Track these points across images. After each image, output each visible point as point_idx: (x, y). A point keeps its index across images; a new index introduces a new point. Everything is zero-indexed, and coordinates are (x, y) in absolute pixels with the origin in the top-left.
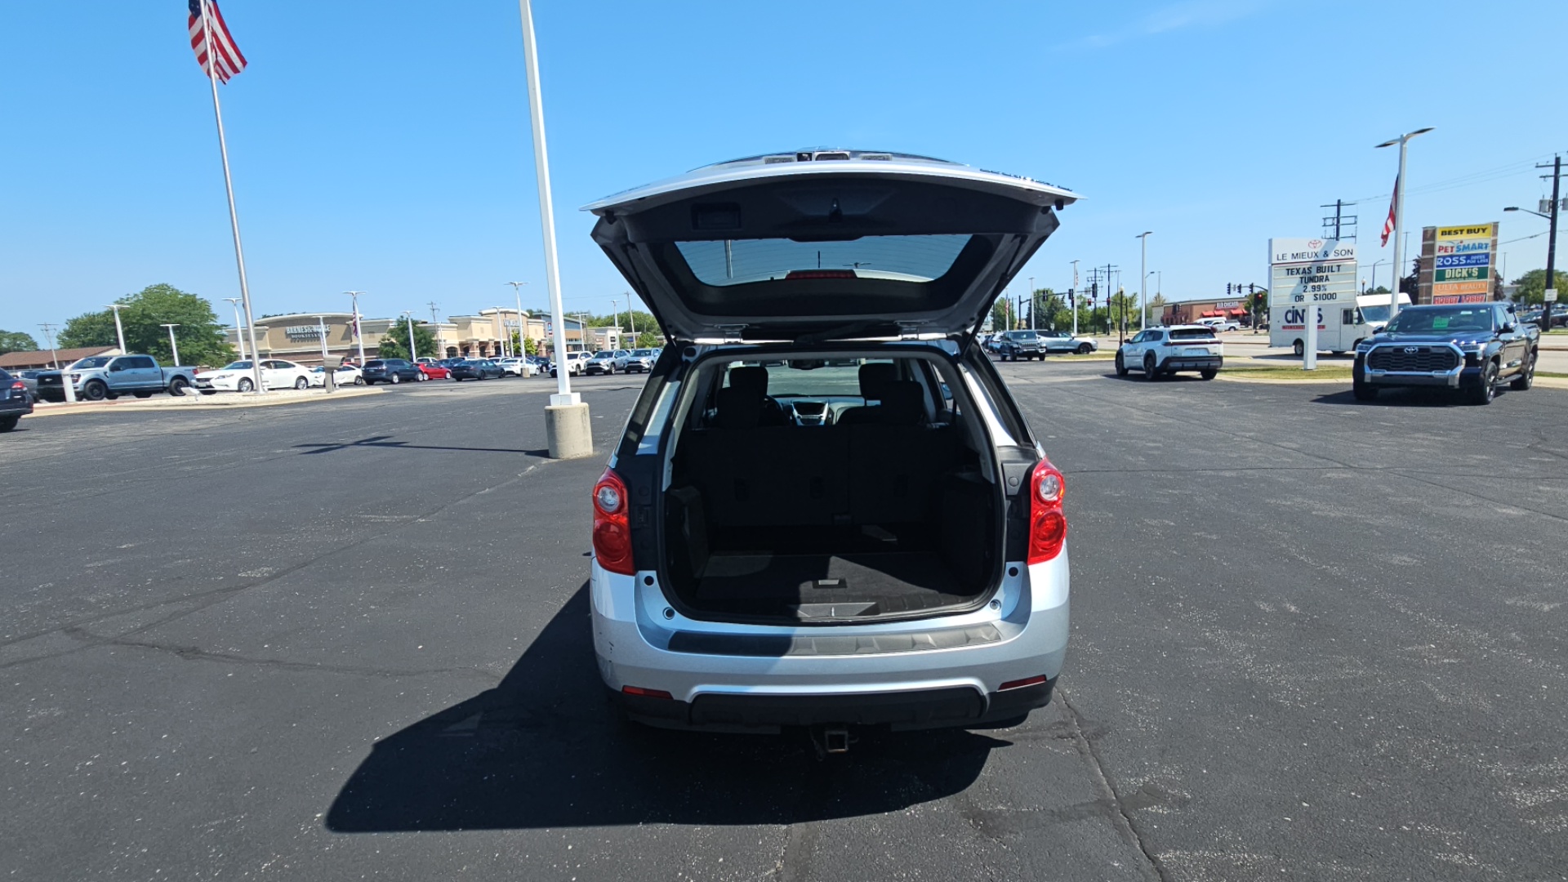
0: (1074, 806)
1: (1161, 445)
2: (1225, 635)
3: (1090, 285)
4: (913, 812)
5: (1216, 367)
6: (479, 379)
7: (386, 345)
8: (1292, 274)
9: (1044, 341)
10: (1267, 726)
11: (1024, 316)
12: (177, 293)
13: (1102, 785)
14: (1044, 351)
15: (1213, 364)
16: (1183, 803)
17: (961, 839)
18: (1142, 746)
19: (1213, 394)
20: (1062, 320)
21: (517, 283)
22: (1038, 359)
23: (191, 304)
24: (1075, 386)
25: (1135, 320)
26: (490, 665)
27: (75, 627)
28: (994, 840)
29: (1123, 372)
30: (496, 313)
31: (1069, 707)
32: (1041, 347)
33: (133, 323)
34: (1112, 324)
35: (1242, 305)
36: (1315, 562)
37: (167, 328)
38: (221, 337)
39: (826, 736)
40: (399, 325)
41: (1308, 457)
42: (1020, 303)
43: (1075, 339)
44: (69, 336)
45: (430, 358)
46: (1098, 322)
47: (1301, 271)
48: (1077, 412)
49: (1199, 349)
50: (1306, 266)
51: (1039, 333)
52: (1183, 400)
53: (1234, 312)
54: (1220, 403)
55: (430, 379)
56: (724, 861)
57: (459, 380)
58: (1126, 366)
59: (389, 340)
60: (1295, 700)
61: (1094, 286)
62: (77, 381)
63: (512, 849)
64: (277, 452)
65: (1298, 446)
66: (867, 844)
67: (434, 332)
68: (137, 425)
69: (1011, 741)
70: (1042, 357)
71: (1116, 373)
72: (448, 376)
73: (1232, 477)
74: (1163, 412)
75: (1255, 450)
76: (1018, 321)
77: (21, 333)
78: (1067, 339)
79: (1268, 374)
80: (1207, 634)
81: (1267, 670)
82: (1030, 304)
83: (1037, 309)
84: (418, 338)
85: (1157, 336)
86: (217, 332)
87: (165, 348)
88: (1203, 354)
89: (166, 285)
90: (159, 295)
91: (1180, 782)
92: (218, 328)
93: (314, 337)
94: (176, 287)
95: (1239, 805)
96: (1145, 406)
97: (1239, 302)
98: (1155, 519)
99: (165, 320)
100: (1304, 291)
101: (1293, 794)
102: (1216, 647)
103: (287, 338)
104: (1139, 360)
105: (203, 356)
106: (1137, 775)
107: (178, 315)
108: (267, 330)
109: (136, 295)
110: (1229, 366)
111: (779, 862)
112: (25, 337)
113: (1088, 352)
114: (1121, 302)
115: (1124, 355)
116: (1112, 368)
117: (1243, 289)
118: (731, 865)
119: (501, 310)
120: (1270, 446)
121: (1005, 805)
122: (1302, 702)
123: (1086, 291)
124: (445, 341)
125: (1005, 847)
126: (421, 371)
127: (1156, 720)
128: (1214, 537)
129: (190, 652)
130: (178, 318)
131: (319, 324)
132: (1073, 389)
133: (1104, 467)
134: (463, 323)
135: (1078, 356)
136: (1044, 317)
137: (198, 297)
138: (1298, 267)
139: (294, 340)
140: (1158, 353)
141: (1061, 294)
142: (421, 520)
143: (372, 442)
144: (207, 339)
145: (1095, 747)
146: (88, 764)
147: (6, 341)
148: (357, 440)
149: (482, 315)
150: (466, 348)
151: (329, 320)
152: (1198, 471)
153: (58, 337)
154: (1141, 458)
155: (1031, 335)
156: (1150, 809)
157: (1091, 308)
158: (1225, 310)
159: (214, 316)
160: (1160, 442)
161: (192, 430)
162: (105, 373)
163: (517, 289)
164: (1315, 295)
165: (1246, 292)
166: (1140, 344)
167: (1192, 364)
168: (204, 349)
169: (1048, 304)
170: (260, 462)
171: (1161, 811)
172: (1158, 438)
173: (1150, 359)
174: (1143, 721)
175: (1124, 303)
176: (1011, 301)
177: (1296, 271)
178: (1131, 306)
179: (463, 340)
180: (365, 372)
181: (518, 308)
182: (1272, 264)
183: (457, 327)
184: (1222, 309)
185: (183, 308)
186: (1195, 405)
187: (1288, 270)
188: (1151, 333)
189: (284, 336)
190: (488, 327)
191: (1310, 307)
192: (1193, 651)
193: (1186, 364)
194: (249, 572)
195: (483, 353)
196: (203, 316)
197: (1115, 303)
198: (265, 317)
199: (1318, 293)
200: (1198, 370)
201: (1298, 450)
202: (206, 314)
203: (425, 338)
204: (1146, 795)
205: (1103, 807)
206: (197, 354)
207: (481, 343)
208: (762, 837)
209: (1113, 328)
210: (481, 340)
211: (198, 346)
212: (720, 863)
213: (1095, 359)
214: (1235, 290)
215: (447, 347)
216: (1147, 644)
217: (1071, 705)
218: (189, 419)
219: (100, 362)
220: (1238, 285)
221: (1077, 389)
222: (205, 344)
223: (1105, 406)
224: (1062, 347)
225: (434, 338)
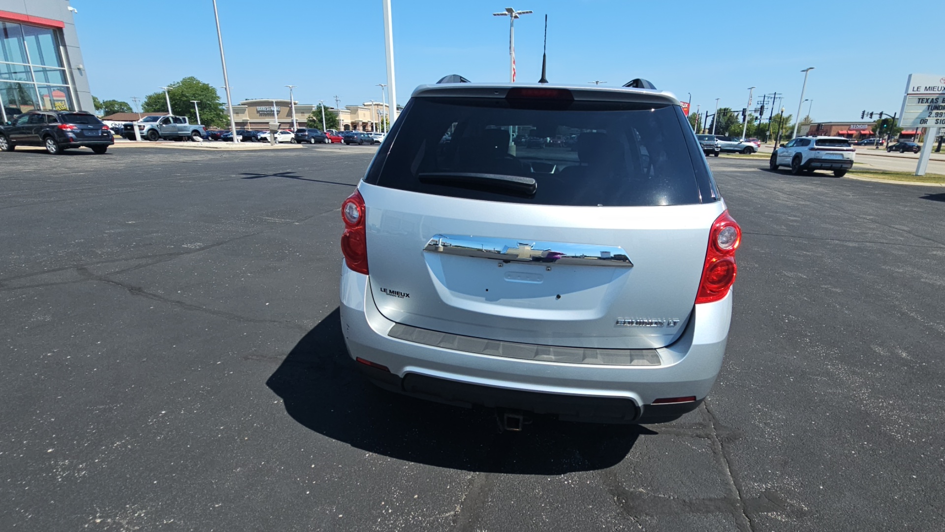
0: (703, 499)
1: (799, 219)
2: (845, 370)
3: (759, 106)
4: (570, 481)
5: (847, 168)
6: (360, 144)
7: (311, 121)
8: (922, 103)
9: (720, 143)
10: (880, 454)
11: (708, 126)
12: (199, 83)
13: (729, 485)
14: (719, 149)
15: (844, 166)
16: (800, 514)
17: (605, 514)
18: (767, 454)
19: (841, 187)
20: (735, 130)
21: (383, 85)
22: (713, 155)
23: (206, 88)
24: (739, 174)
25: (787, 134)
26: (305, 322)
27: (83, 267)
28: (632, 518)
29: (774, 167)
30: (371, 105)
31: (708, 411)
32: (717, 147)
33: (177, 99)
34: (770, 135)
35: (870, 128)
36: (923, 319)
37: (194, 103)
38: (222, 110)
39: (505, 417)
40: (318, 109)
41: (918, 238)
42: (707, 116)
43: (743, 143)
44: (148, 106)
45: (334, 130)
46: (761, 133)
47: (929, 101)
48: (739, 192)
49: (836, 154)
50: (935, 97)
51: (717, 137)
52: (819, 189)
53: (863, 132)
54: (848, 194)
55: (332, 143)
56: (418, 497)
57: (348, 144)
58: (778, 163)
59: (312, 118)
60: (906, 436)
61: (762, 108)
62: (143, 129)
63: (274, 460)
64: (233, 176)
65: (909, 229)
66: (529, 503)
67: (337, 114)
68: (166, 156)
69: (657, 431)
70: (716, 154)
71: (769, 168)
72: (343, 141)
73: (854, 247)
74: (802, 196)
75: (873, 229)
76: (703, 130)
77: (124, 103)
78: (736, 143)
79: (886, 176)
80: (829, 367)
81: (881, 404)
82: (713, 118)
83: (718, 122)
84: (328, 118)
85: (805, 143)
86: (220, 107)
87: (194, 115)
88: (840, 158)
89: (193, 78)
90: (190, 83)
91: (799, 493)
92: (221, 105)
93: (271, 114)
94: (199, 79)
95: (852, 525)
96: (789, 192)
97: (868, 125)
98: (792, 272)
99: (193, 98)
100: (929, 116)
101: (902, 522)
102: (837, 379)
103: (257, 113)
104: (789, 160)
105: (213, 121)
106: (761, 481)
107: (200, 95)
108: (247, 108)
109: (178, 83)
110: (855, 169)
111: (459, 506)
112: (126, 104)
113: (750, 153)
114: (780, 121)
115: (778, 155)
116: (768, 164)
117: (874, 116)
118: (422, 502)
119: (374, 103)
120: (886, 227)
121: (645, 488)
122: (911, 437)
123: (755, 111)
124: (343, 120)
125: (640, 527)
126: (327, 137)
127: (780, 434)
128: (838, 290)
129: (136, 290)
130: (200, 98)
131: (273, 106)
132: (737, 176)
133: (755, 231)
134: (353, 110)
135: (742, 155)
136: (722, 128)
137: (210, 86)
138: (928, 98)
139: (261, 115)
140: (804, 155)
141: (737, 112)
142: (296, 224)
143: (282, 175)
144: (215, 111)
145: (727, 449)
146: (49, 354)
147: (117, 106)
148: (275, 173)
149: (365, 105)
150: (355, 126)
151: (279, 104)
152: (827, 240)
153: (142, 106)
154: (783, 227)
155: (711, 138)
156: (770, 514)
157: (756, 123)
158: (856, 130)
159: (219, 97)
160: (799, 217)
161: (194, 161)
162: (158, 126)
163: (383, 89)
164: (937, 120)
165: (876, 118)
166: (791, 148)
167: (829, 165)
168: (214, 117)
169: (726, 118)
170: (221, 181)
171: (779, 518)
172: (797, 214)
173: (797, 159)
174: (770, 434)
175: (782, 121)
176: (700, 116)
177: (925, 100)
178: (786, 124)
179: (354, 121)
180: (296, 135)
181: (383, 102)
182: (908, 94)
183: (350, 113)
184: (854, 130)
185: (202, 92)
186: (827, 193)
187: (919, 99)
188: (802, 140)
189: (256, 112)
190: (367, 113)
191: (931, 129)
192: (817, 379)
193: (824, 165)
194: (189, 245)
195: (364, 129)
196: (213, 97)
197: (775, 120)
198: (246, 100)
199: (940, 118)
200: (831, 170)
201: (909, 232)
202: (215, 96)
203: (332, 118)
204: (767, 500)
205: (726, 505)
206: (210, 120)
207: (363, 123)
208: (451, 483)
209: (770, 138)
210: (364, 121)
211: (211, 115)
212: (415, 499)
213: (755, 158)
214: (867, 116)
215: (344, 124)
216: (778, 368)
217: (710, 410)
218: (194, 154)
219: (155, 119)
220: (870, 112)
221: (739, 176)
222: (214, 114)
223: (759, 189)
224: (732, 148)
225: (337, 119)
